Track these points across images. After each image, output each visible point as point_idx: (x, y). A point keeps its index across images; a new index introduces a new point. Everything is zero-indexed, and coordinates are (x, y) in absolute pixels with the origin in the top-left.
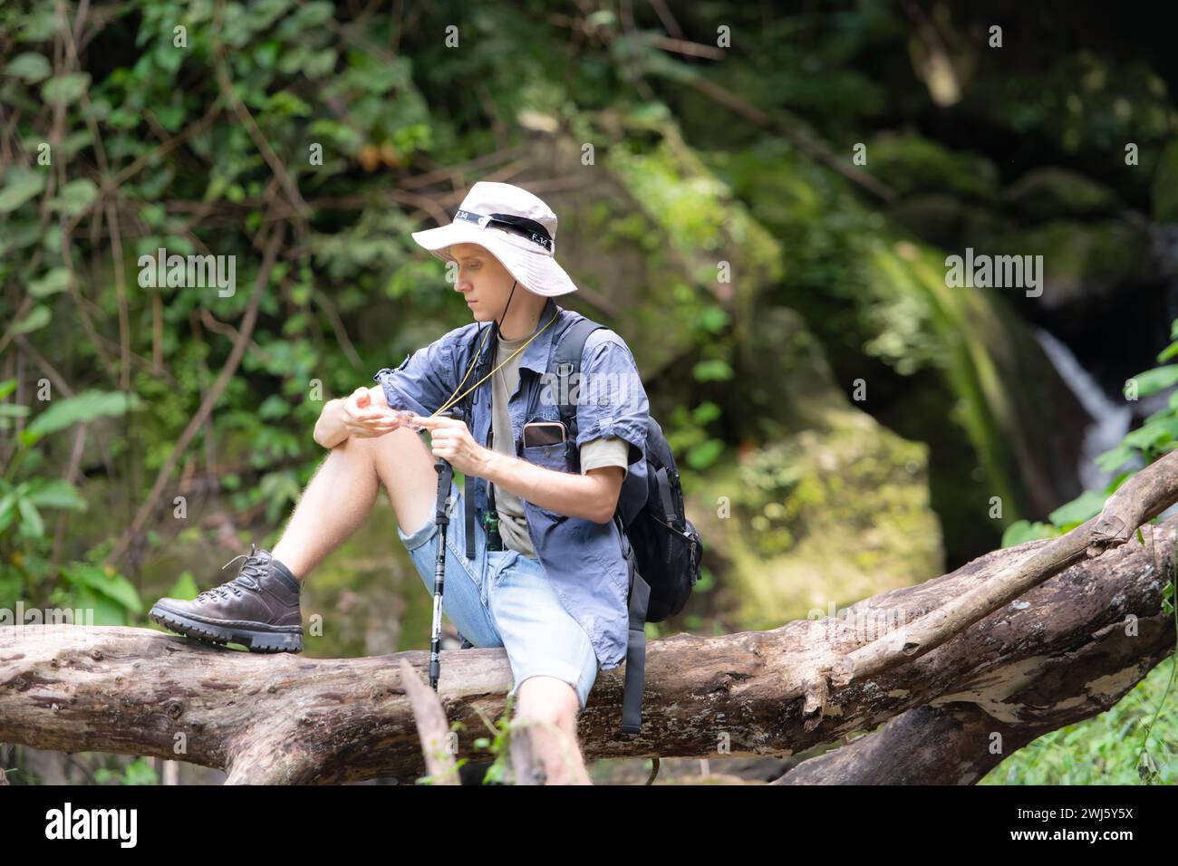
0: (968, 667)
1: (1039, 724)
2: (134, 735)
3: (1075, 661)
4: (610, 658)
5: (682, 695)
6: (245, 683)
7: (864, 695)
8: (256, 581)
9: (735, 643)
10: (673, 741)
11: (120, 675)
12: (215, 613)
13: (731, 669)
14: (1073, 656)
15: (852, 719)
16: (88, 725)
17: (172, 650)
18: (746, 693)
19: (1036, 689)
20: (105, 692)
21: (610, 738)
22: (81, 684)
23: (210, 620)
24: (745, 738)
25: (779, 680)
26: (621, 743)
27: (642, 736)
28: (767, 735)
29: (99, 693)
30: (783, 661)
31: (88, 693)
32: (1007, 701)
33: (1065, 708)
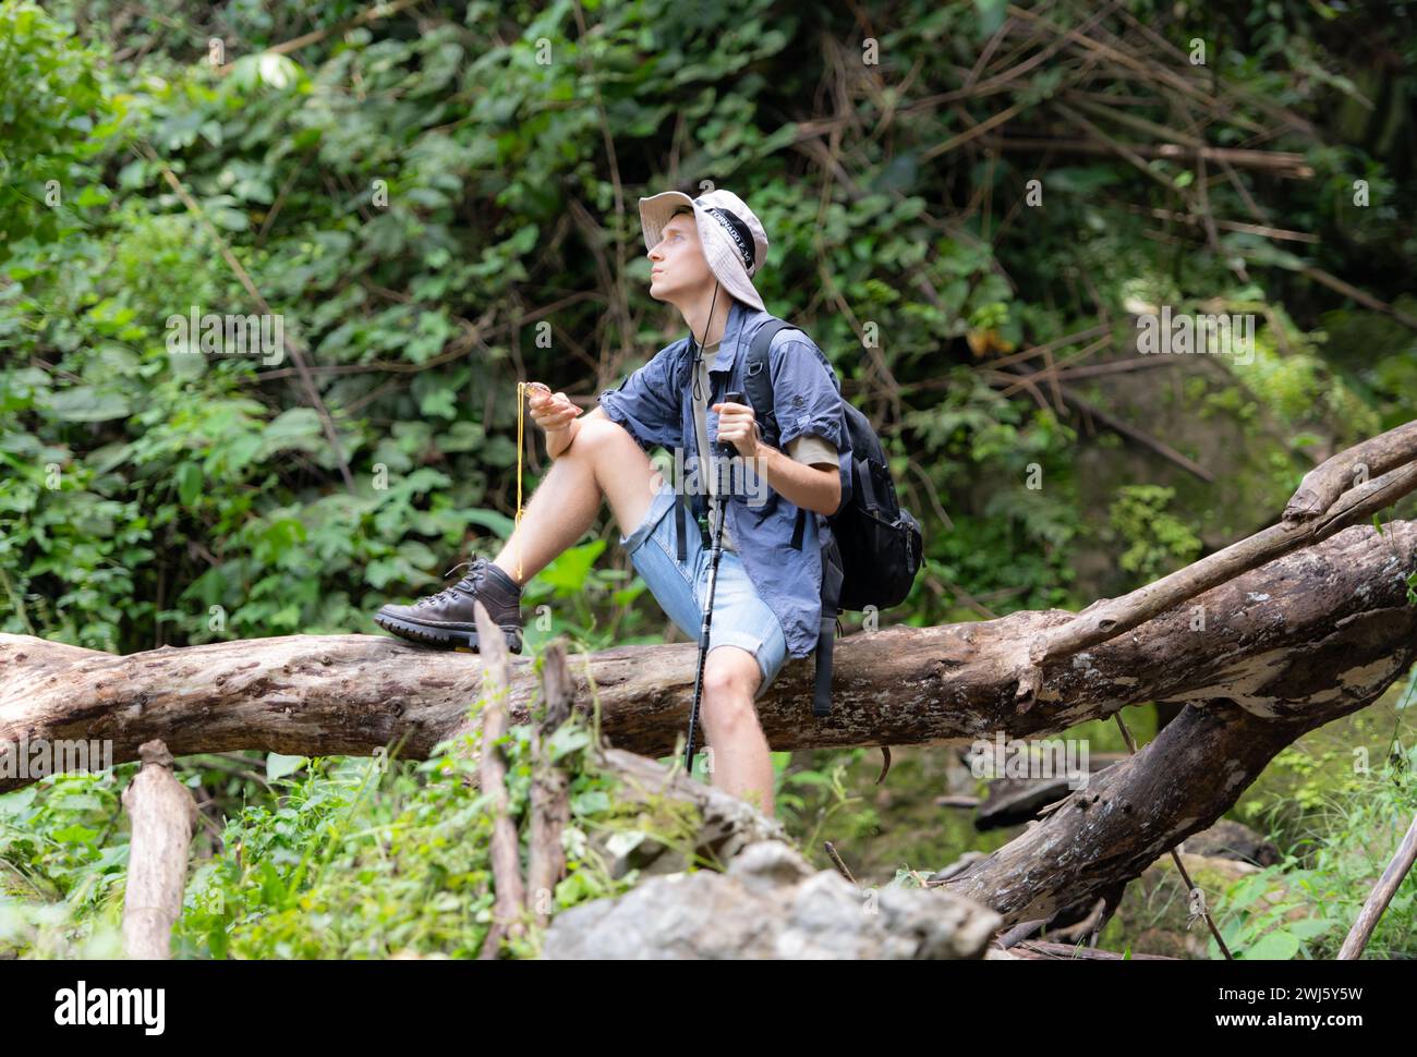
0: (1205, 659)
1: (1297, 719)
2: (362, 734)
3: (1319, 651)
4: (799, 647)
5: (893, 681)
6: (460, 680)
7: (1086, 681)
8: (472, 585)
9: (949, 632)
10: (888, 729)
11: (347, 678)
12: (432, 615)
13: (943, 656)
14: (1316, 645)
15: (1076, 705)
16: (321, 727)
17: (396, 653)
18: (960, 680)
19: (1284, 680)
20: (333, 694)
21: (824, 726)
22: (311, 688)
23: (428, 622)
24: (964, 723)
25: (994, 666)
26: (836, 731)
27: (856, 723)
28: (985, 721)
29: (327, 695)
30: (998, 648)
31: (317, 696)
32: (1257, 694)
33: (1321, 701)
